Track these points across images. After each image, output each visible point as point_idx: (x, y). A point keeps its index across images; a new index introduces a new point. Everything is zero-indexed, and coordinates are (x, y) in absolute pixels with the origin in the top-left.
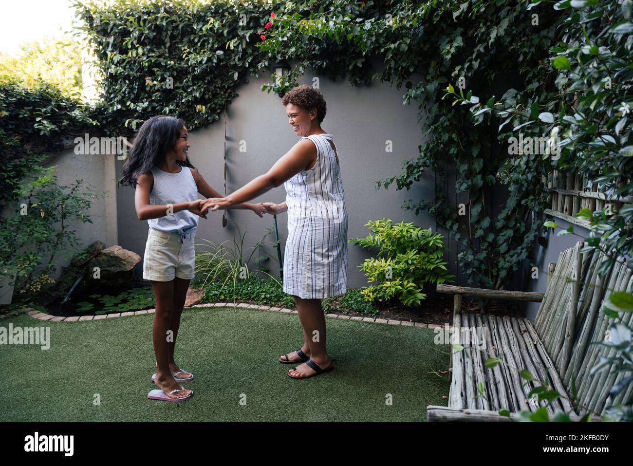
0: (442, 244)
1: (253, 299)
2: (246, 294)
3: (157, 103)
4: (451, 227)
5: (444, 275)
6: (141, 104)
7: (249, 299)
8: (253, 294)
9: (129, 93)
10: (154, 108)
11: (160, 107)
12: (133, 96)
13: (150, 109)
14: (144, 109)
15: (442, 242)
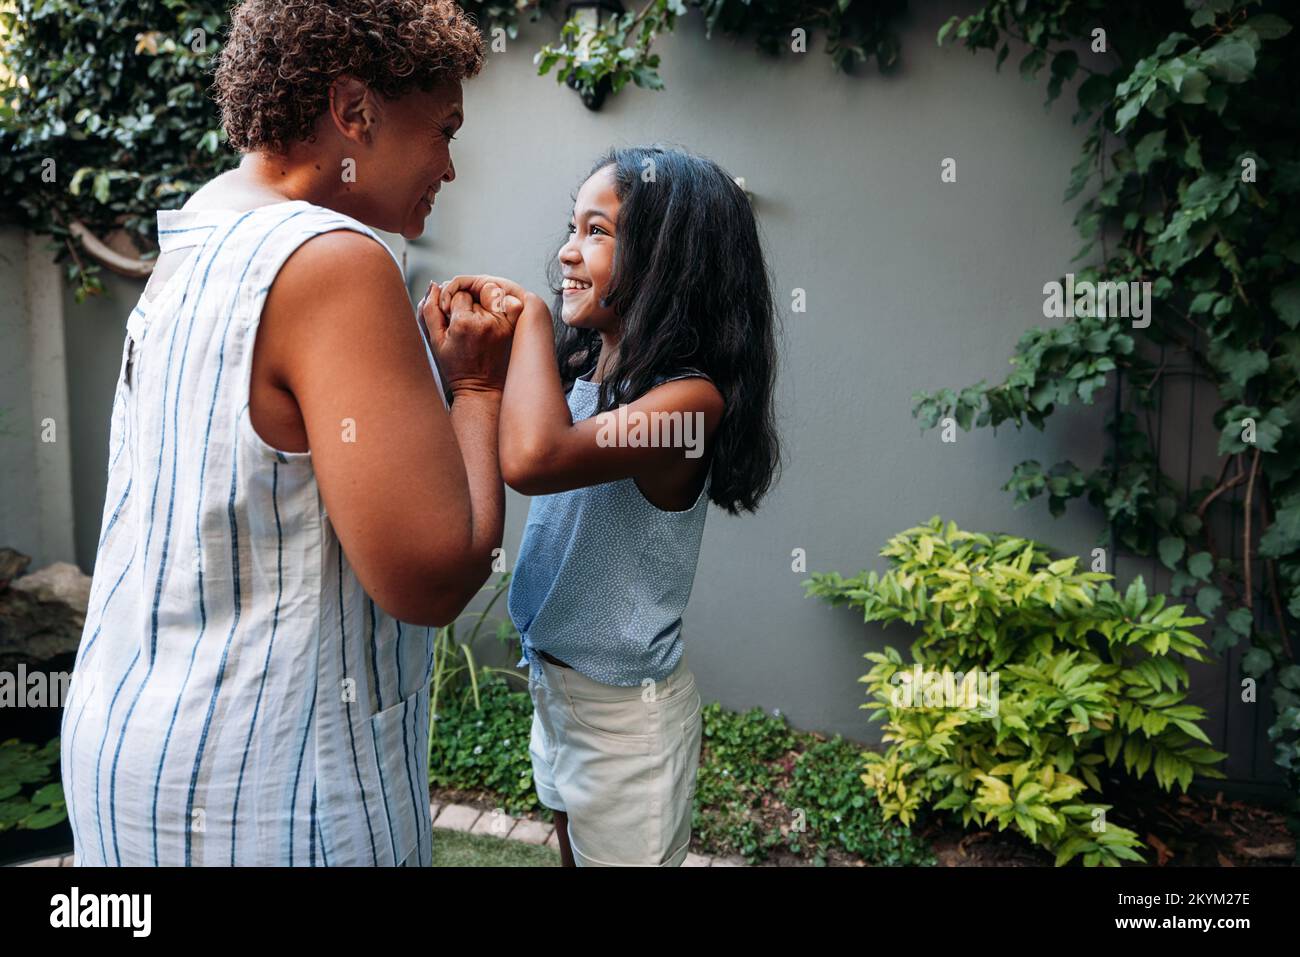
0: (1200, 650)
1: (492, 788)
2: (467, 770)
3: (185, 120)
4: (1183, 565)
5: (1179, 749)
6: (129, 121)
7: (476, 789)
8: (491, 769)
9: (94, 83)
10: (173, 135)
11: (195, 131)
12: (106, 96)
13: (160, 139)
14: (142, 140)
15: (1199, 642)
